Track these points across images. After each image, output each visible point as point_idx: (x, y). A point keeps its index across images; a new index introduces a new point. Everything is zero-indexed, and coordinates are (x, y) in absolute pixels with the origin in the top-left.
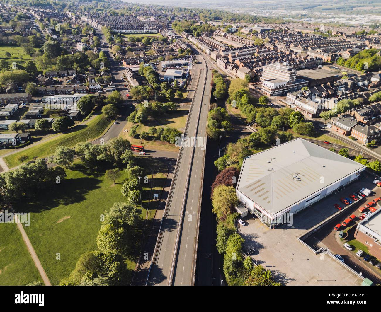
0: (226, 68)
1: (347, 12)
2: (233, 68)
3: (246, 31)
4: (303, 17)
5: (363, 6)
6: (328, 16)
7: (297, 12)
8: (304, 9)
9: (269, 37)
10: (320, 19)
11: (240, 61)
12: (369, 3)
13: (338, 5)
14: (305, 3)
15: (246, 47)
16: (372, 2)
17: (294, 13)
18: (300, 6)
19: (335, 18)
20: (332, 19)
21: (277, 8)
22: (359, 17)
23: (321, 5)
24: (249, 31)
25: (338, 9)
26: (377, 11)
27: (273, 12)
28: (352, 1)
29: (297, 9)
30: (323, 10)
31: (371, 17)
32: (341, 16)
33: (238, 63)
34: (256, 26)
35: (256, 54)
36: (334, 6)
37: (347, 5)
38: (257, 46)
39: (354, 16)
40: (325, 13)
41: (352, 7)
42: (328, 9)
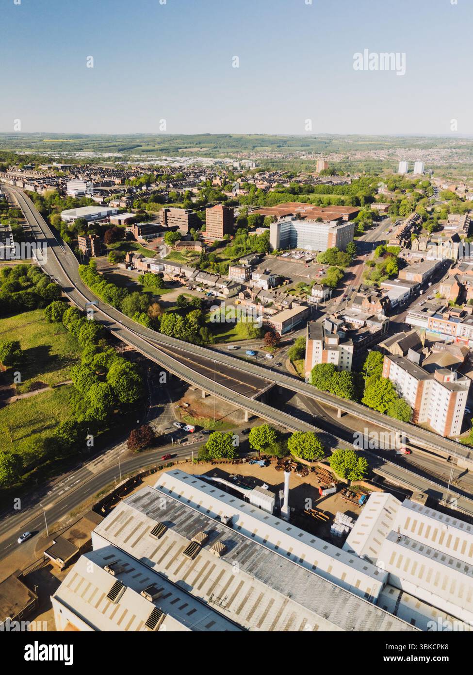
0: (36, 190)
1: (172, 153)
2: (42, 188)
3: (44, 167)
4: (117, 160)
5: (190, 147)
6: (148, 159)
7: (111, 155)
8: (120, 151)
9: (70, 171)
10: (137, 163)
11: (47, 185)
12: (197, 144)
13: (162, 146)
14: (120, 143)
15: (49, 178)
16: (200, 143)
17: (106, 155)
18: (113, 146)
19: (156, 160)
20: (152, 162)
21: (81, 149)
22: (183, 159)
23: (141, 146)
24: (49, 168)
25: (161, 150)
26: (204, 153)
27: (77, 155)
28: (178, 141)
29: (110, 151)
30: (143, 151)
31: (195, 160)
32: (164, 158)
33: (45, 185)
34: (55, 164)
35: (60, 181)
36: (157, 146)
37: (172, 145)
38: (60, 177)
39: (178, 158)
40: (145, 156)
41: (178, 149)
42: (149, 151)
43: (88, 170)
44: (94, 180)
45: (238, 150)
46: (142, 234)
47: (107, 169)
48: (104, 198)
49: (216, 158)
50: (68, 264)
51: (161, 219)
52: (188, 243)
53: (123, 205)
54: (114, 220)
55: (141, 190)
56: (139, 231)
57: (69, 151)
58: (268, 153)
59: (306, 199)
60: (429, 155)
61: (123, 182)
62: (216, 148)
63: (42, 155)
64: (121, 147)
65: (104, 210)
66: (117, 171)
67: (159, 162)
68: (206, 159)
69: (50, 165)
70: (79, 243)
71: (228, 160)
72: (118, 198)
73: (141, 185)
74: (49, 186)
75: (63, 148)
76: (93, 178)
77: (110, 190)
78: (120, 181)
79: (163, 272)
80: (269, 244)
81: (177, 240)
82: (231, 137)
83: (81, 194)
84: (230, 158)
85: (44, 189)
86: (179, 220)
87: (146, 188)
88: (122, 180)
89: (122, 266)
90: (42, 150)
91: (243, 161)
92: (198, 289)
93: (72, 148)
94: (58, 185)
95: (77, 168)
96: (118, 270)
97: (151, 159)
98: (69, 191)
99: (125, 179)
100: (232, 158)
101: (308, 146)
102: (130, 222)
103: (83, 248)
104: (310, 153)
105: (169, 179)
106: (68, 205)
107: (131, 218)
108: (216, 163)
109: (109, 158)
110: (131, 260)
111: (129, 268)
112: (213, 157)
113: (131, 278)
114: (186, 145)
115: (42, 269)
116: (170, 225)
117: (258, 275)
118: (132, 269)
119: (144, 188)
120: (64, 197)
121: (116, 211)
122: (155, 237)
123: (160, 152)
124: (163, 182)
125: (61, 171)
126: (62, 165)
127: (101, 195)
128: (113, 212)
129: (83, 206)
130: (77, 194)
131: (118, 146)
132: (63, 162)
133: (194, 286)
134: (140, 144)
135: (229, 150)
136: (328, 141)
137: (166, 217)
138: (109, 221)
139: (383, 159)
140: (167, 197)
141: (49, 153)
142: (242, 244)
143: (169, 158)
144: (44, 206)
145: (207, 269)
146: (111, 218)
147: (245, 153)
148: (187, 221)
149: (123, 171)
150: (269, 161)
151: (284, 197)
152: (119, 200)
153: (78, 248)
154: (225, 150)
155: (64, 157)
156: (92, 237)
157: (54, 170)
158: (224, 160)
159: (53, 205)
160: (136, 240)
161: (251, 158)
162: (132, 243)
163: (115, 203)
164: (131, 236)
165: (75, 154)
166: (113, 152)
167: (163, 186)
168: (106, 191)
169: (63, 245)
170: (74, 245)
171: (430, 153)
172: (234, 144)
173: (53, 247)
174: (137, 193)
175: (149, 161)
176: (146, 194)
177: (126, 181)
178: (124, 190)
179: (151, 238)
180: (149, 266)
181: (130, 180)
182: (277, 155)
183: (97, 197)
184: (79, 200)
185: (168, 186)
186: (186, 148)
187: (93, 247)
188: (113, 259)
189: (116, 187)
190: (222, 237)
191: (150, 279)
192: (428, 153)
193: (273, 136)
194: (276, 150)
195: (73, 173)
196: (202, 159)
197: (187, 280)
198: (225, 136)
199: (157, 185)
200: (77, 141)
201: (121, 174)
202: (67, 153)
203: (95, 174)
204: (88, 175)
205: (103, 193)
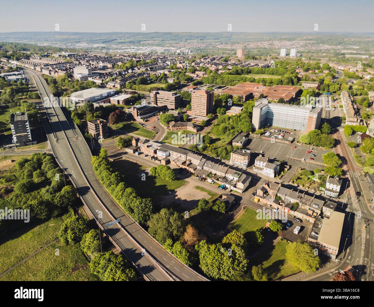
0: (50, 74)
1: (136, 44)
2: (55, 72)
3: (56, 55)
4: (103, 49)
5: (147, 40)
6: (122, 48)
7: (98, 45)
8: (104, 43)
9: (74, 58)
10: (116, 50)
11: (59, 70)
12: (151, 38)
13: (130, 40)
14: (103, 38)
15: (60, 64)
16: (153, 38)
17: (95, 46)
18: (99, 40)
19: (127, 49)
20: (125, 50)
21: (79, 42)
22: (144, 48)
23: (117, 40)
24: (59, 56)
25: (130, 42)
26: (156, 44)
27: (77, 45)
28: (139, 36)
29: (98, 43)
30: (118, 43)
31: (152, 48)
32: (132, 47)
33: (57, 70)
34: (63, 53)
35: (68, 66)
36: (127, 40)
37: (136, 39)
38: (67, 63)
39: (141, 47)
40: (120, 46)
41: (140, 41)
42: (122, 43)
43: (87, 58)
44: (93, 65)
45: (177, 42)
46: (141, 115)
47: (100, 57)
48: (103, 80)
49: (165, 47)
50: (80, 152)
51: (152, 99)
52: (182, 124)
53: (118, 86)
54: (114, 100)
55: (128, 72)
56: (138, 112)
57: (72, 43)
58: (195, 44)
59: (253, 79)
60: (293, 44)
61: (113, 67)
62: (163, 40)
63: (54, 46)
64: (104, 41)
65: (104, 92)
66: (107, 58)
67: (129, 50)
68: (159, 48)
69: (60, 54)
70: (88, 127)
71: (172, 48)
72: (113, 80)
73: (127, 69)
74: (60, 70)
75: (68, 41)
76: (92, 64)
77: (106, 73)
78: (111, 66)
79: (169, 158)
80: (252, 125)
81: (171, 121)
82: (171, 34)
83: (85, 78)
84: (173, 47)
85: (56, 73)
86: (166, 100)
87: (131, 71)
88: (112, 65)
89: (130, 151)
90: (54, 42)
91: (182, 49)
92: (209, 180)
93: (74, 41)
94: (66, 69)
95: (80, 56)
96: (126, 155)
97: (124, 48)
98: (76, 75)
99: (114, 64)
100: (175, 47)
101: (219, 39)
102: (127, 102)
103: (92, 131)
104: (222, 44)
105: (146, 64)
106: (77, 87)
107: (128, 99)
108: (165, 50)
109: (98, 47)
110: (137, 145)
111: (137, 153)
112: (163, 46)
113: (141, 166)
114: (144, 39)
115: (56, 159)
116: (160, 105)
117: (262, 162)
118: (139, 154)
119: (130, 71)
120: (72, 79)
121: (113, 92)
122: (151, 116)
123: (129, 43)
124: (142, 66)
125: (68, 58)
126: (69, 54)
127: (100, 78)
128: (112, 93)
129: (87, 88)
130: (81, 77)
131: (103, 40)
132: (69, 51)
133: (204, 176)
134: (116, 39)
135: (172, 42)
136: (230, 36)
137: (156, 98)
138: (110, 102)
139: (267, 47)
140: (148, 79)
141: (59, 44)
142: (225, 123)
143: (135, 47)
144: (57, 88)
145: (206, 151)
146: (111, 99)
147: (182, 44)
148: (174, 102)
149: (111, 58)
150: (198, 49)
151: (236, 77)
152: (114, 82)
153: (88, 133)
154: (170, 42)
155: (69, 47)
156: (101, 122)
157: (63, 57)
158: (169, 48)
159: (64, 86)
160: (135, 120)
161: (186, 47)
162: (132, 123)
163: (111, 84)
164: (130, 117)
165: (76, 45)
166: (100, 44)
167: (143, 69)
168: (103, 74)
169: (75, 128)
170: (83, 128)
171: (294, 43)
172: (174, 38)
173: (65, 131)
174: (126, 76)
175: (123, 49)
176: (133, 76)
177: (116, 66)
178: (116, 73)
179: (147, 118)
180: (155, 152)
181: (118, 65)
182: (202, 45)
183: (97, 79)
184: (83, 83)
185: (147, 70)
186: (145, 41)
187: (101, 131)
188: (121, 144)
189: (109, 70)
190: (205, 115)
191: (163, 172)
192: (292, 43)
193: (196, 33)
194: (200, 42)
195: (77, 60)
196: (156, 47)
197: (195, 169)
198: (168, 33)
199: (139, 69)
200: (77, 37)
201: (111, 61)
202: (71, 44)
203: (93, 60)
204: (87, 61)
205: (101, 75)
